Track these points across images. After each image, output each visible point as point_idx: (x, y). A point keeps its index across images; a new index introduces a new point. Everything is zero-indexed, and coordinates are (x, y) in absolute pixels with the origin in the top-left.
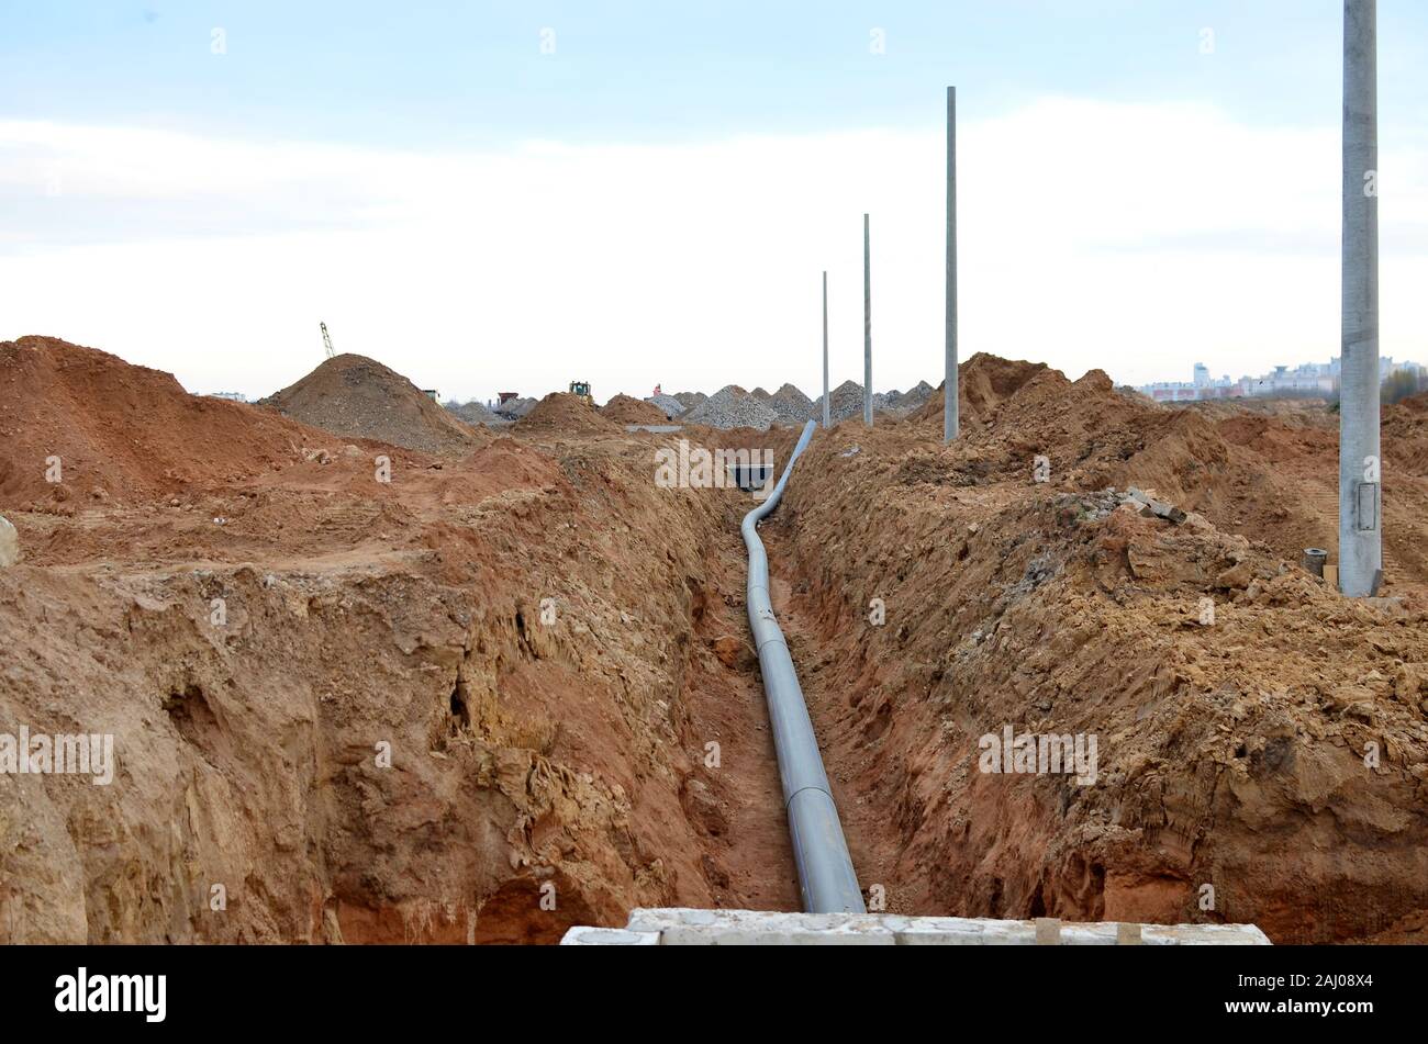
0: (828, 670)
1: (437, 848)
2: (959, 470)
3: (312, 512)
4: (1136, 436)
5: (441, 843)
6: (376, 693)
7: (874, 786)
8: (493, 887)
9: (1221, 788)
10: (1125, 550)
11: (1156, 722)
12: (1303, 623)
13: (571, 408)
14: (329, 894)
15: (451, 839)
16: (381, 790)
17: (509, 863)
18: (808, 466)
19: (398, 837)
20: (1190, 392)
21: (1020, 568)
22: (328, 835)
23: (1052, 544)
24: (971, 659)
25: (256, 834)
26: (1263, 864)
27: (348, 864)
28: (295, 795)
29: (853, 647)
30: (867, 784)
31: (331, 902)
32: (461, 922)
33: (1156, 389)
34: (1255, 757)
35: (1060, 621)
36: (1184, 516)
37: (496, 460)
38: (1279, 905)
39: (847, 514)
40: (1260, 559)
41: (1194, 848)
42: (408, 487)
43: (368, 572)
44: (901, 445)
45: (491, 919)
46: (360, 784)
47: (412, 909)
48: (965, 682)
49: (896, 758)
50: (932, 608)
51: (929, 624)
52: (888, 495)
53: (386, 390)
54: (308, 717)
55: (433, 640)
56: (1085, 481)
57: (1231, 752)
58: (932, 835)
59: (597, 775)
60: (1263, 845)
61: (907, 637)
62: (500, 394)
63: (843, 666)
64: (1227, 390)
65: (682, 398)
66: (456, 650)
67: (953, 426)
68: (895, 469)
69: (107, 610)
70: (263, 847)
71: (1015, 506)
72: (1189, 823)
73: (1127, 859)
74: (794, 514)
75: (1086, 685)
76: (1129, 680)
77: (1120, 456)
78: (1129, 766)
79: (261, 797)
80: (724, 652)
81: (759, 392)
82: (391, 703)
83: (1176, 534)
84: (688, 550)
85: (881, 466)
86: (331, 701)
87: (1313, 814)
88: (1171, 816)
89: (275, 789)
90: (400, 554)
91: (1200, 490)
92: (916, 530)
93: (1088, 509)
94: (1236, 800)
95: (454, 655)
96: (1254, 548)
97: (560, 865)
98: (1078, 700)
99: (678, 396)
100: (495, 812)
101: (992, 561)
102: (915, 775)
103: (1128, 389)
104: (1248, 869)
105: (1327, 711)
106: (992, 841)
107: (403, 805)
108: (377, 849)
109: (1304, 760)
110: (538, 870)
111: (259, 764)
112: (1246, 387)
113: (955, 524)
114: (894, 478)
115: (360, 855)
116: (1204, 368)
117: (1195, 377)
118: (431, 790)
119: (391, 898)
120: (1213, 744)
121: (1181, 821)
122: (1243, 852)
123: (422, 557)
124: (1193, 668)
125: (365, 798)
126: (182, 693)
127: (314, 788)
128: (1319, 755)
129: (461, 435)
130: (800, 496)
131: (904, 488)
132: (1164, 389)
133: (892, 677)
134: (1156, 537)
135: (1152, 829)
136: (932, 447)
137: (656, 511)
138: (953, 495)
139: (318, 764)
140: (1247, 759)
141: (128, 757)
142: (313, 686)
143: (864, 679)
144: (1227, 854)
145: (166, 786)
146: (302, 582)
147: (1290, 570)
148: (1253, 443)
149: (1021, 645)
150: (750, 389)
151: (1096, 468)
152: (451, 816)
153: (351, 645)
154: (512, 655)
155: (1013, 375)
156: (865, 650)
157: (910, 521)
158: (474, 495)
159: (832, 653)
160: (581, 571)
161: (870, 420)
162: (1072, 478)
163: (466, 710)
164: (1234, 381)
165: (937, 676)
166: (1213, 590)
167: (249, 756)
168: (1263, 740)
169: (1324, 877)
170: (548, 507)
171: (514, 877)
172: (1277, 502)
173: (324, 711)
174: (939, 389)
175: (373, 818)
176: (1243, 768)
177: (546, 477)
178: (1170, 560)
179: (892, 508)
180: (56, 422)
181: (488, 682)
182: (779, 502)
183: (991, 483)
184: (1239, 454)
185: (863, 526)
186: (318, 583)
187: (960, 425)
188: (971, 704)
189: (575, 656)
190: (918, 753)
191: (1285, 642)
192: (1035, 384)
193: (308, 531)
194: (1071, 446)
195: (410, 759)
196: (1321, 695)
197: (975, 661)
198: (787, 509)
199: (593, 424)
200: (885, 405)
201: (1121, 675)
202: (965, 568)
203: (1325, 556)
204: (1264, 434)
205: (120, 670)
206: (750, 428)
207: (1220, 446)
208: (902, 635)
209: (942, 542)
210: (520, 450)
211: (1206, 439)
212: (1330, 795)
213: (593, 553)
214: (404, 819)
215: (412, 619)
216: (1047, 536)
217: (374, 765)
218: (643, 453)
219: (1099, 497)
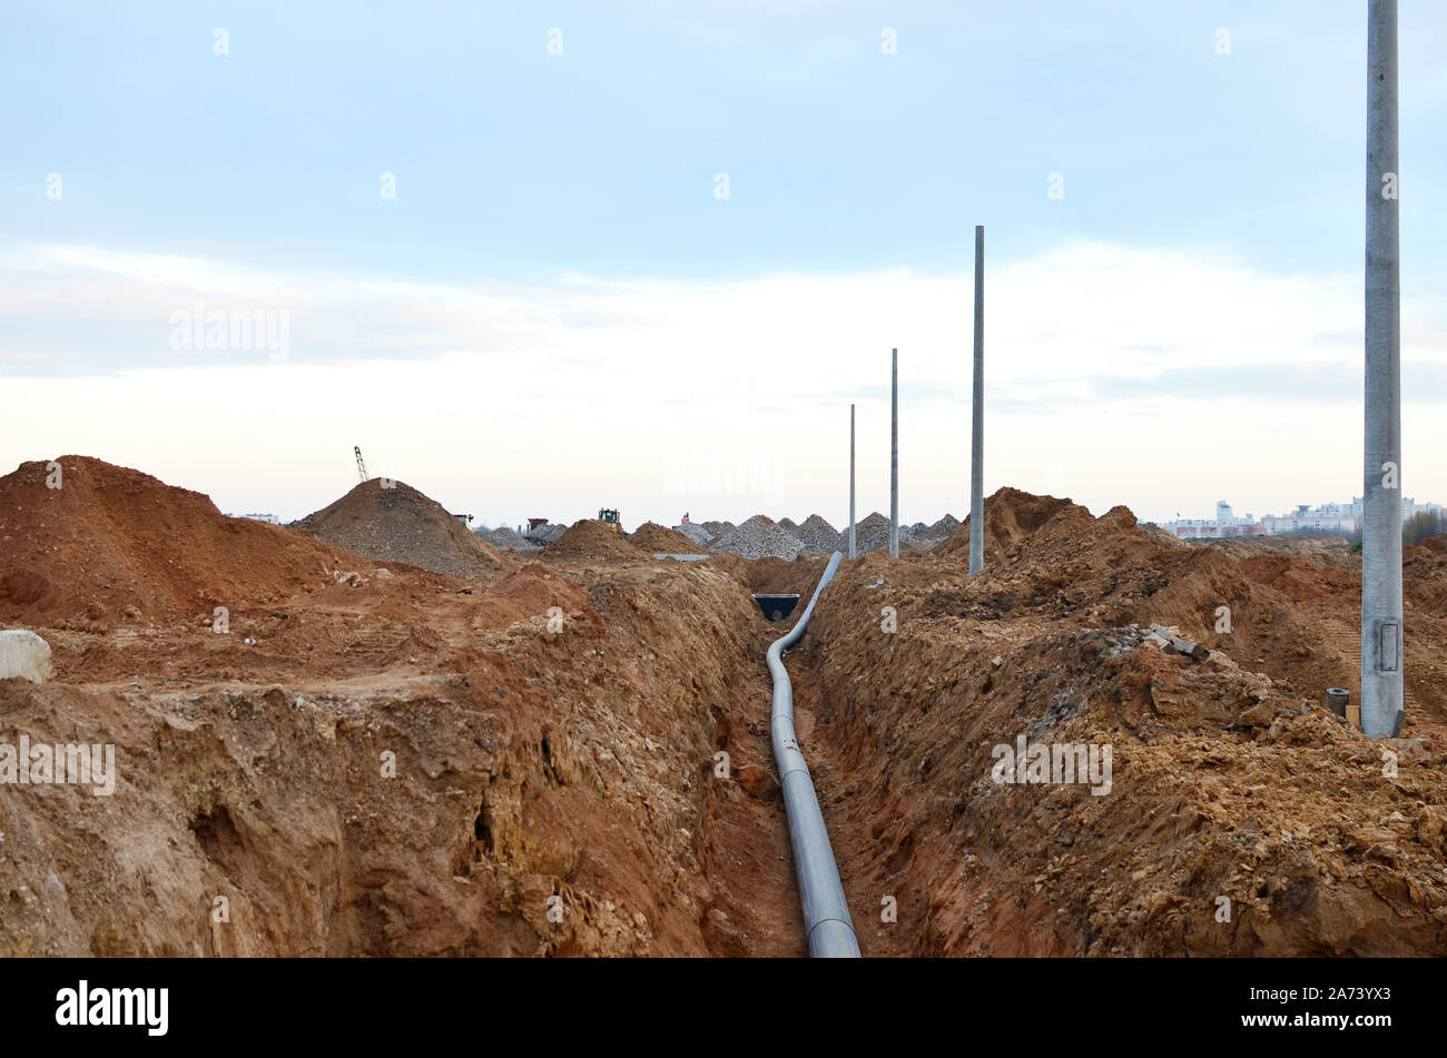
0: (851, 801)
2: (983, 604)
3: (342, 634)
4: (1159, 573)
6: (401, 818)
9: (1243, 928)
10: (1148, 687)
11: (1178, 860)
12: (1326, 763)
13: (600, 535)
16: (404, 914)
18: (834, 597)
20: (1213, 530)
21: (1043, 702)
23: (1075, 680)
24: (994, 793)
28: (319, 918)
29: (876, 778)
33: (1179, 526)
34: (1278, 896)
36: (1207, 653)
37: (526, 585)
40: (1282, 698)
42: (437, 611)
43: (396, 696)
44: (927, 578)
46: (382, 907)
48: (987, 816)
49: (918, 891)
50: (955, 741)
51: (952, 757)
52: (913, 627)
53: (418, 514)
54: (332, 837)
55: (458, 764)
56: (1108, 617)
57: (1253, 892)
59: (619, 902)
61: (930, 769)
62: (530, 520)
63: (866, 798)
64: (1250, 529)
65: (710, 526)
66: (481, 775)
67: (978, 559)
68: (920, 601)
69: (137, 729)
71: (1039, 640)
74: (819, 644)
75: (1109, 821)
76: (1151, 817)
77: (1144, 593)
78: (1151, 903)
79: (284, 919)
80: (748, 780)
81: (786, 523)
82: (415, 826)
83: (1199, 671)
84: (713, 678)
85: (906, 598)
86: (357, 824)
87: (1336, 956)
88: (1192, 955)
89: (298, 911)
90: (429, 678)
92: (940, 662)
93: (1111, 645)
94: (1257, 940)
95: (479, 780)
96: (1276, 687)
98: (1100, 836)
99: (706, 525)
100: (517, 938)
101: (1015, 695)
102: (937, 908)
103: (1152, 526)
105: (1349, 852)
107: (425, 931)
109: (1327, 901)
111: (283, 886)
112: (1268, 526)
113: (980, 657)
114: (919, 610)
116: (1227, 507)
117: (1218, 515)
118: (453, 915)
120: (1235, 883)
123: (451, 681)
124: (1216, 807)
125: (389, 922)
126: (209, 813)
127: (337, 910)
128: (1342, 896)
129: (491, 561)
130: (826, 627)
131: (929, 620)
132: (1187, 526)
133: (915, 809)
134: (1179, 674)
136: (957, 580)
137: (682, 638)
138: (978, 629)
139: (342, 887)
140: (1269, 899)
141: (152, 877)
142: (340, 809)
143: (886, 811)
145: (190, 906)
146: (331, 704)
147: (1312, 710)
148: (1276, 582)
150: (777, 519)
151: (1120, 604)
152: (472, 941)
154: (538, 781)
155: (1036, 510)
156: (888, 782)
157: (933, 653)
158: (502, 620)
159: (855, 783)
160: (607, 698)
161: (896, 552)
162: (1096, 613)
163: (490, 834)
164: (1257, 520)
165: (960, 810)
166: (1236, 728)
167: (273, 877)
168: (1285, 880)
170: (575, 633)
172: (1299, 641)
173: (348, 833)
174: (965, 522)
175: (395, 943)
176: (1265, 908)
177: (574, 603)
178: (1192, 697)
179: (916, 640)
180: (93, 541)
181: (513, 807)
182: (805, 631)
183: (1015, 617)
184: (1262, 593)
185: (887, 657)
186: (346, 705)
187: (985, 559)
188: (993, 838)
189: (600, 783)
190: (940, 886)
191: (1308, 782)
192: (1060, 520)
193: (337, 654)
194: (1094, 581)
195: (433, 883)
196: (1343, 836)
197: (997, 796)
198: (812, 639)
199: (621, 551)
200: (910, 538)
201: (1143, 812)
202: (989, 701)
203: (1348, 696)
204: (1287, 573)
205: (148, 789)
206: (776, 558)
207: (1243, 585)
208: (924, 767)
209: (966, 675)
210: (549, 576)
211: (1229, 577)
212: (1352, 938)
213: (619, 680)
214: (425, 945)
215: (439, 744)
216: (1070, 671)
217: (397, 888)
218: (670, 580)
219: (1123, 633)
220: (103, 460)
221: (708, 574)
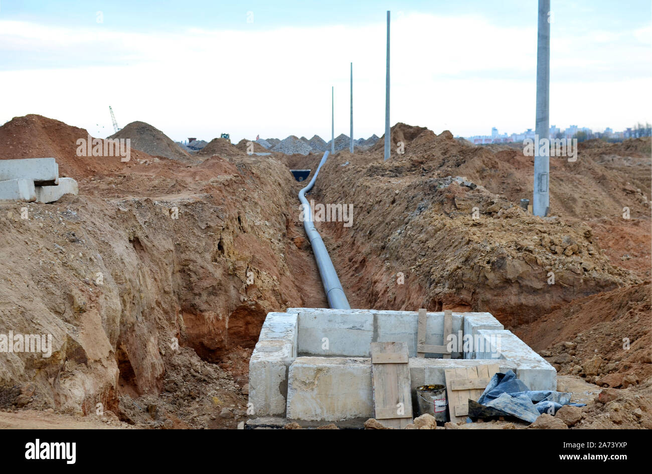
0: (339, 249)
1: (216, 294)
2: (391, 171)
3: (148, 183)
4: (462, 157)
5: (217, 293)
6: (193, 242)
7: (359, 289)
8: (235, 308)
9: (482, 274)
10: (454, 199)
11: (461, 255)
12: (516, 224)
13: (224, 145)
14: (180, 309)
15: (220, 292)
16: (196, 275)
17: (240, 300)
18: (327, 170)
19: (203, 291)
20: (490, 140)
21: (415, 206)
22: (179, 290)
23: (427, 197)
24: (396, 240)
25: (158, 287)
26: (495, 300)
27: (186, 299)
28: (170, 274)
29: (349, 240)
30: (356, 288)
31: (181, 312)
32: (224, 320)
33: (475, 138)
34: (493, 264)
35: (430, 224)
36: (476, 186)
37: (214, 164)
38: (500, 313)
39: (345, 189)
40: (503, 202)
41: (472, 295)
42: (180, 174)
43: (188, 201)
44: (367, 161)
45: (234, 319)
46: (189, 272)
47: (208, 315)
48: (394, 248)
49: (368, 279)
50: (381, 223)
51: (380, 229)
52: (362, 181)
53: (154, 136)
54: (172, 249)
55: (212, 224)
56: (441, 175)
57: (485, 262)
58: (382, 303)
59: (267, 272)
60: (495, 293)
61: (371, 234)
62: (189, 139)
63: (345, 247)
64: (506, 139)
65: (270, 141)
66: (220, 228)
67: (388, 153)
68: (365, 170)
69: (110, 210)
70: (160, 291)
71: (413, 183)
72: (471, 287)
73: (450, 299)
74: (321, 190)
75: (438, 246)
76: (453, 242)
77: (456, 166)
78: (451, 268)
79: (159, 274)
80: (297, 242)
81: (303, 139)
82: (198, 245)
83: (473, 193)
84: (282, 202)
85: (359, 169)
86: (178, 244)
87: (512, 283)
88: (465, 284)
89: (163, 272)
90: (198, 195)
91: (487, 179)
92: (374, 194)
93: (441, 184)
94: (487, 279)
95: (219, 230)
96: (501, 198)
97: (257, 301)
98: (435, 251)
99: (268, 140)
100: (235, 282)
101: (404, 204)
102: (375, 282)
103: (462, 139)
104: (490, 301)
105: (518, 249)
106: (404, 302)
107: (204, 280)
108: (196, 294)
109: (509, 265)
110: (250, 302)
111: (158, 263)
112: (514, 138)
113: (390, 191)
114: (365, 174)
115: (190, 296)
116: (496, 130)
117: (493, 134)
118: (213, 275)
119: (201, 311)
120: (479, 259)
121: (468, 286)
122: (488, 296)
123: (206, 196)
124: (475, 237)
125: (191, 277)
126: (132, 239)
127: (174, 274)
128: (514, 263)
129: (185, 155)
130: (324, 182)
131: (369, 178)
132: (479, 138)
133: (365, 249)
134: (465, 194)
135: (458, 289)
136: (380, 161)
137: (271, 186)
138: (389, 181)
139: (175, 265)
140: (490, 265)
141: (123, 257)
142: (173, 239)
143: (354, 252)
144: (483, 297)
145: (134, 267)
146: (165, 204)
147: (514, 206)
148: (511, 161)
149: (415, 234)
150: (299, 137)
151: (446, 170)
152: (220, 284)
153: (184, 226)
154: (237, 231)
155: (413, 132)
156: (354, 240)
157: (371, 190)
158: (207, 177)
159: (341, 243)
160: (249, 206)
161: (352, 151)
162: (436, 174)
163: (223, 249)
164: (509, 135)
165: (383, 248)
166: (486, 213)
167: (155, 261)
168: (496, 258)
169: (515, 304)
170: (235, 182)
171: (242, 305)
172: (517, 184)
173: (176, 248)
174: (382, 138)
175: (194, 284)
176: (489, 267)
177: (232, 171)
178: (470, 202)
179: (364, 186)
180: (44, 148)
181: (230, 239)
182: (314, 185)
183: (403, 176)
184: (503, 165)
185: (352, 193)
186: (171, 204)
187: (391, 153)
188: (396, 256)
189: (257, 233)
190: (376, 275)
191: (508, 229)
192: (422, 136)
193: (148, 190)
194: (436, 161)
195: (205, 264)
196: (517, 244)
197: (398, 241)
198: (318, 188)
199: (233, 152)
200: (358, 144)
201: (450, 241)
202: (394, 207)
203: (528, 202)
204: (515, 157)
205: (117, 229)
206: (300, 154)
207: (495, 162)
208: (369, 234)
209: (385, 198)
210: (222, 160)
211: (490, 159)
212: (518, 277)
213: (253, 200)
214: (204, 285)
215: (204, 217)
216: (425, 194)
217: (194, 266)
218: (259, 163)
219: (445, 180)
220: (43, 116)
221: (272, 161)
